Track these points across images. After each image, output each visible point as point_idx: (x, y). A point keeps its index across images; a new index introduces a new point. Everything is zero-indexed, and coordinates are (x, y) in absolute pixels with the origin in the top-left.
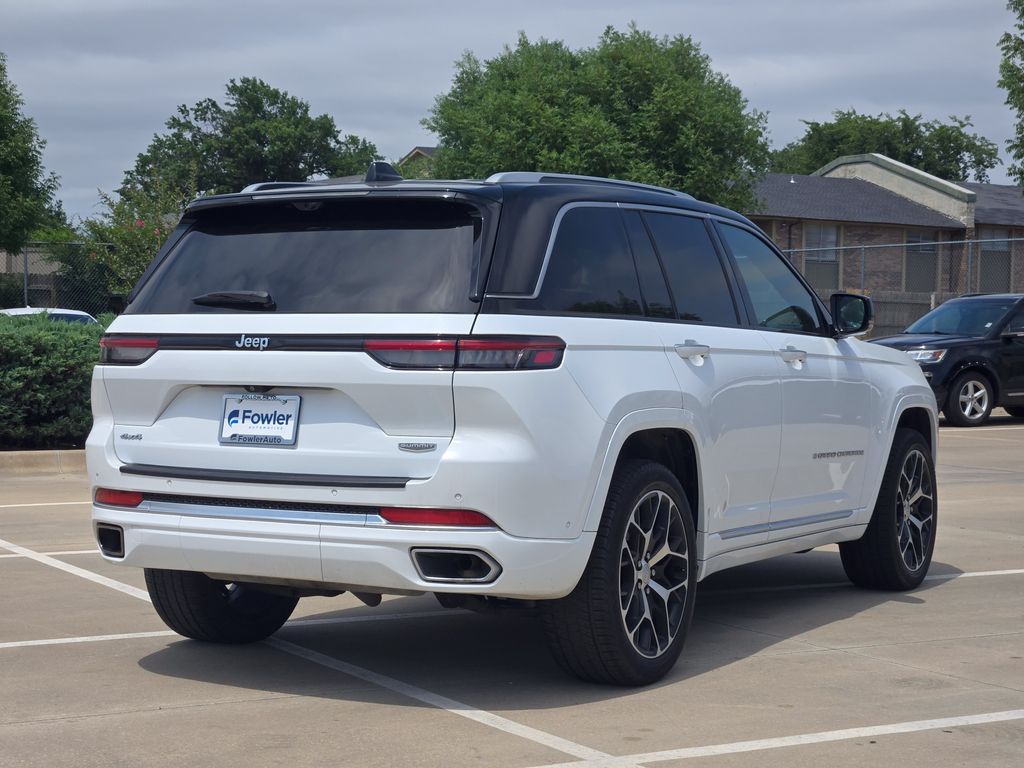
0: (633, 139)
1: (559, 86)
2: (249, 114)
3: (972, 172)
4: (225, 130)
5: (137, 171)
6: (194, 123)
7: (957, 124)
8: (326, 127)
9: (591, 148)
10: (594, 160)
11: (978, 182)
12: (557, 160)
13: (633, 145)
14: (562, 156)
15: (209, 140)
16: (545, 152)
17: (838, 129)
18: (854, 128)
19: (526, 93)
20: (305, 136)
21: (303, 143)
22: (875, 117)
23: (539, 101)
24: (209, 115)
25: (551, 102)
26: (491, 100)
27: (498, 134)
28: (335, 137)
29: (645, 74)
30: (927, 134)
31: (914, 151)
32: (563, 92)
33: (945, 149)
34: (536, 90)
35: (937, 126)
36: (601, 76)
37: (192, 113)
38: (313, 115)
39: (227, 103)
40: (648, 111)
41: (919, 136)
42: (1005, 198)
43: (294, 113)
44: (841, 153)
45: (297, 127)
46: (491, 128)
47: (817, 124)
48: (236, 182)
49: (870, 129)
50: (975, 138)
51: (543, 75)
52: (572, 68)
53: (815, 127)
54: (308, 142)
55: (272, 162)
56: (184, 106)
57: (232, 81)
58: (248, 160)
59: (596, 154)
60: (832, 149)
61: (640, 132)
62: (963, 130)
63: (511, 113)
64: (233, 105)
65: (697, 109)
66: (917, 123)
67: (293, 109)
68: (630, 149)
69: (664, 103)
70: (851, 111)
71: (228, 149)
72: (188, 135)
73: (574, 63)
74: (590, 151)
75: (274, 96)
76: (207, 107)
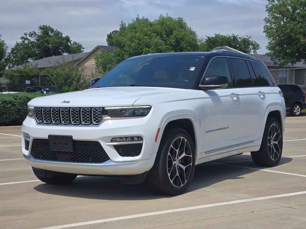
0: (168, 45)
1: (148, 31)
2: (45, 36)
3: (252, 51)
4: (38, 40)
5: (11, 53)
6: (29, 38)
7: (248, 38)
8: (68, 39)
9: (157, 47)
10: (158, 50)
11: (254, 54)
12: (148, 50)
13: (168, 46)
14: (150, 49)
15: (33, 43)
16: (145, 48)
17: (215, 39)
18: (220, 39)
19: (139, 33)
20: (62, 42)
21: (61, 44)
22: (225, 36)
23: (143, 35)
24: (33, 36)
25: (146, 35)
26: (130, 35)
27: (132, 44)
28: (70, 42)
29: (171, 28)
30: (240, 40)
31: (236, 45)
32: (149, 33)
33: (245, 45)
34: (142, 32)
35: (242, 38)
36: (159, 28)
37: (28, 35)
38: (64, 36)
39: (39, 32)
40: (172, 37)
41: (238, 41)
42: (262, 58)
43: (58, 35)
44: (216, 46)
45: (59, 39)
46: (130, 42)
47: (210, 37)
48: (41, 55)
49: (224, 39)
50: (253, 41)
51: (144, 28)
52: (151, 26)
53: (209, 38)
54: (62, 44)
55: (52, 50)
56: (26, 33)
57: (40, 26)
58: (45, 49)
59: (159, 49)
60: (213, 44)
61: (170, 43)
62: (250, 39)
63: (135, 38)
64: (40, 33)
65: (185, 37)
66: (237, 37)
67: (58, 34)
68: (167, 47)
69: (176, 35)
70: (219, 34)
71: (39, 46)
72: (26, 42)
73: (151, 25)
74: (157, 48)
75: (52, 30)
76: (33, 34)
